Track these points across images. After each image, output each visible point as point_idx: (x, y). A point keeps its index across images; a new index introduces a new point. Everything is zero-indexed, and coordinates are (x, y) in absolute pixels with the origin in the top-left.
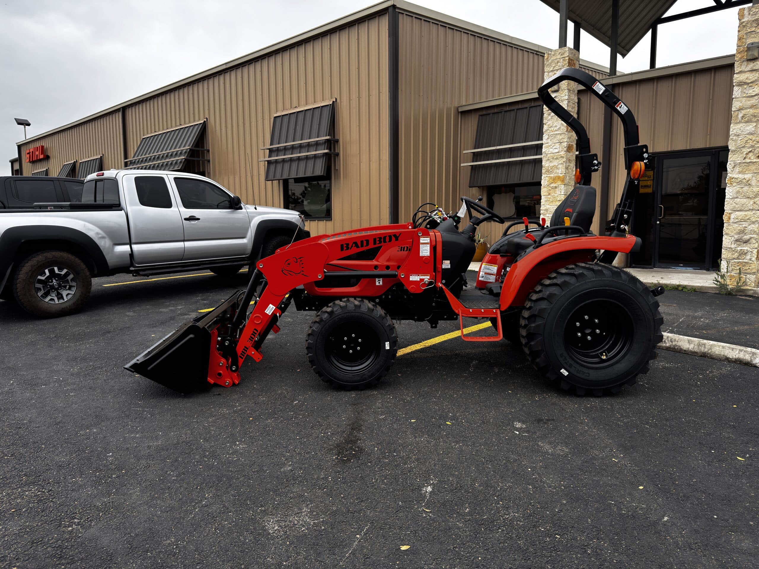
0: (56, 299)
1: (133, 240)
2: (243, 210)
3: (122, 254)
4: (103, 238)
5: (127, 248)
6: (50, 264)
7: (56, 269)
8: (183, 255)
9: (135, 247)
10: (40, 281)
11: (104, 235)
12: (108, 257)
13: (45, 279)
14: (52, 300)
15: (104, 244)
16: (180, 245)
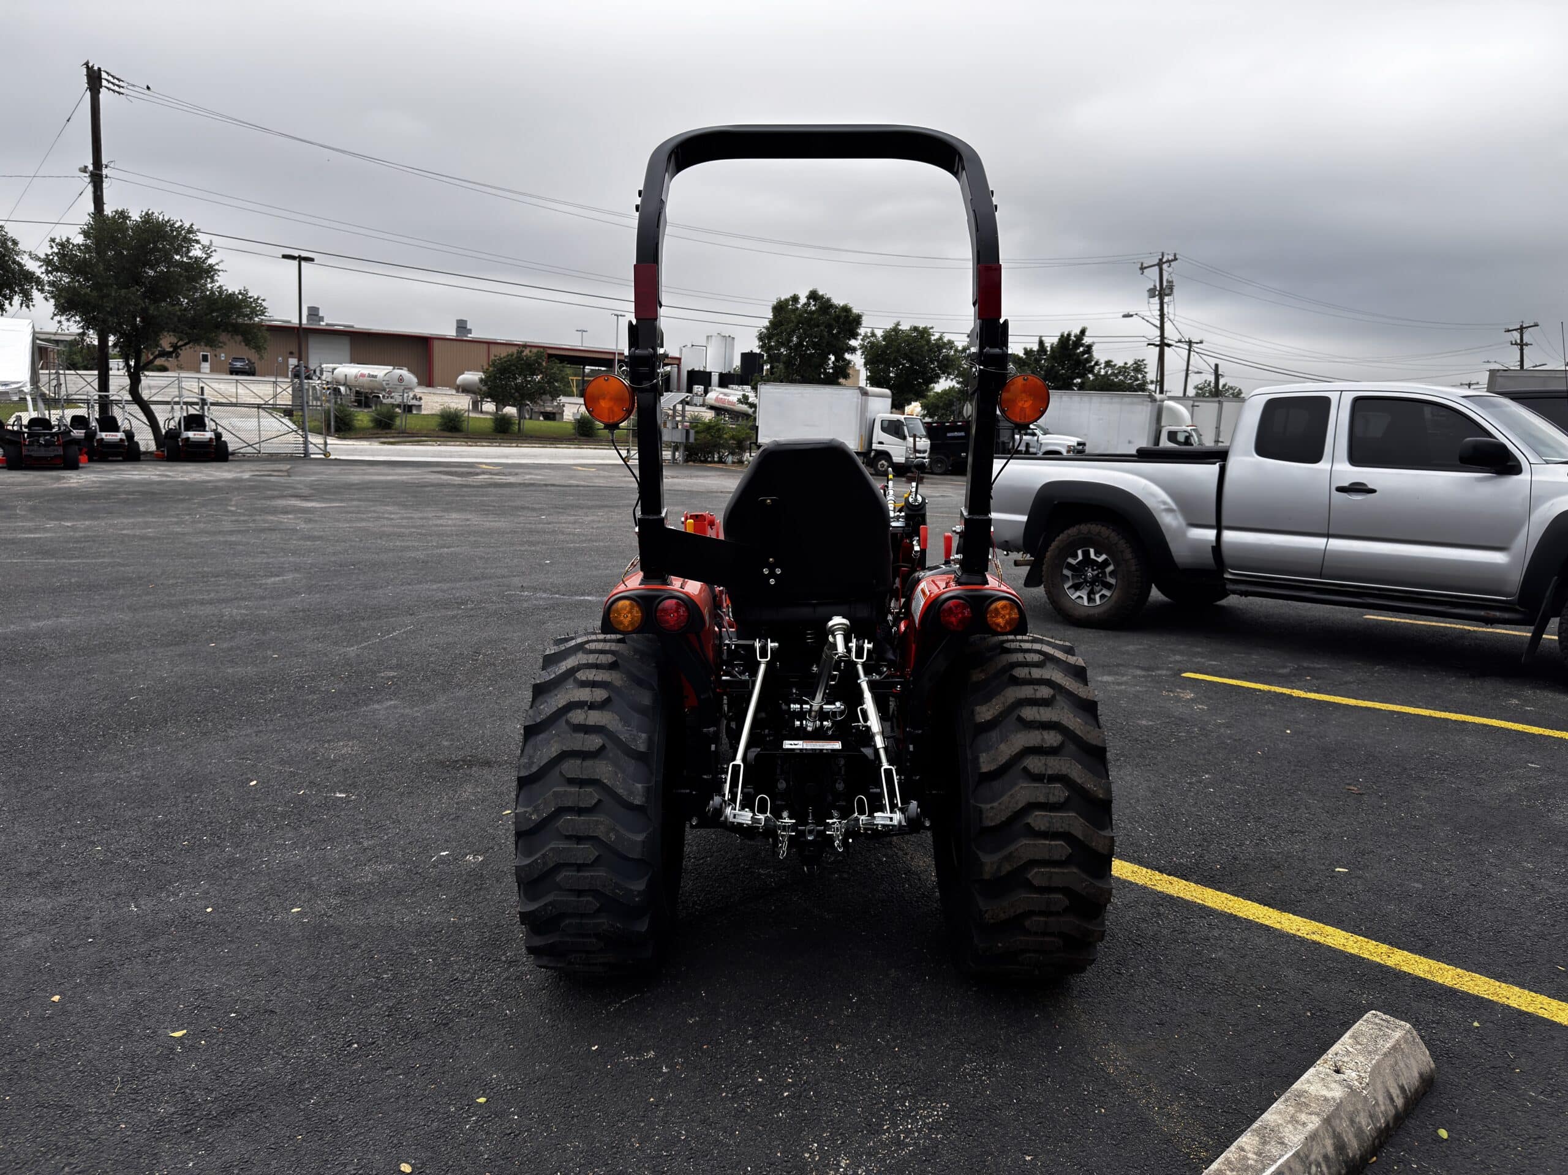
0: (1085, 598)
1: (1224, 523)
2: (1524, 477)
3: (1200, 543)
4: (1170, 510)
5: (1211, 534)
6: (1085, 542)
7: (1092, 551)
8: (1322, 564)
9: (1228, 536)
10: (1070, 567)
11: (1173, 505)
12: (1173, 547)
13: (1077, 563)
14: (1080, 597)
15: (1170, 521)
16: (1318, 543)
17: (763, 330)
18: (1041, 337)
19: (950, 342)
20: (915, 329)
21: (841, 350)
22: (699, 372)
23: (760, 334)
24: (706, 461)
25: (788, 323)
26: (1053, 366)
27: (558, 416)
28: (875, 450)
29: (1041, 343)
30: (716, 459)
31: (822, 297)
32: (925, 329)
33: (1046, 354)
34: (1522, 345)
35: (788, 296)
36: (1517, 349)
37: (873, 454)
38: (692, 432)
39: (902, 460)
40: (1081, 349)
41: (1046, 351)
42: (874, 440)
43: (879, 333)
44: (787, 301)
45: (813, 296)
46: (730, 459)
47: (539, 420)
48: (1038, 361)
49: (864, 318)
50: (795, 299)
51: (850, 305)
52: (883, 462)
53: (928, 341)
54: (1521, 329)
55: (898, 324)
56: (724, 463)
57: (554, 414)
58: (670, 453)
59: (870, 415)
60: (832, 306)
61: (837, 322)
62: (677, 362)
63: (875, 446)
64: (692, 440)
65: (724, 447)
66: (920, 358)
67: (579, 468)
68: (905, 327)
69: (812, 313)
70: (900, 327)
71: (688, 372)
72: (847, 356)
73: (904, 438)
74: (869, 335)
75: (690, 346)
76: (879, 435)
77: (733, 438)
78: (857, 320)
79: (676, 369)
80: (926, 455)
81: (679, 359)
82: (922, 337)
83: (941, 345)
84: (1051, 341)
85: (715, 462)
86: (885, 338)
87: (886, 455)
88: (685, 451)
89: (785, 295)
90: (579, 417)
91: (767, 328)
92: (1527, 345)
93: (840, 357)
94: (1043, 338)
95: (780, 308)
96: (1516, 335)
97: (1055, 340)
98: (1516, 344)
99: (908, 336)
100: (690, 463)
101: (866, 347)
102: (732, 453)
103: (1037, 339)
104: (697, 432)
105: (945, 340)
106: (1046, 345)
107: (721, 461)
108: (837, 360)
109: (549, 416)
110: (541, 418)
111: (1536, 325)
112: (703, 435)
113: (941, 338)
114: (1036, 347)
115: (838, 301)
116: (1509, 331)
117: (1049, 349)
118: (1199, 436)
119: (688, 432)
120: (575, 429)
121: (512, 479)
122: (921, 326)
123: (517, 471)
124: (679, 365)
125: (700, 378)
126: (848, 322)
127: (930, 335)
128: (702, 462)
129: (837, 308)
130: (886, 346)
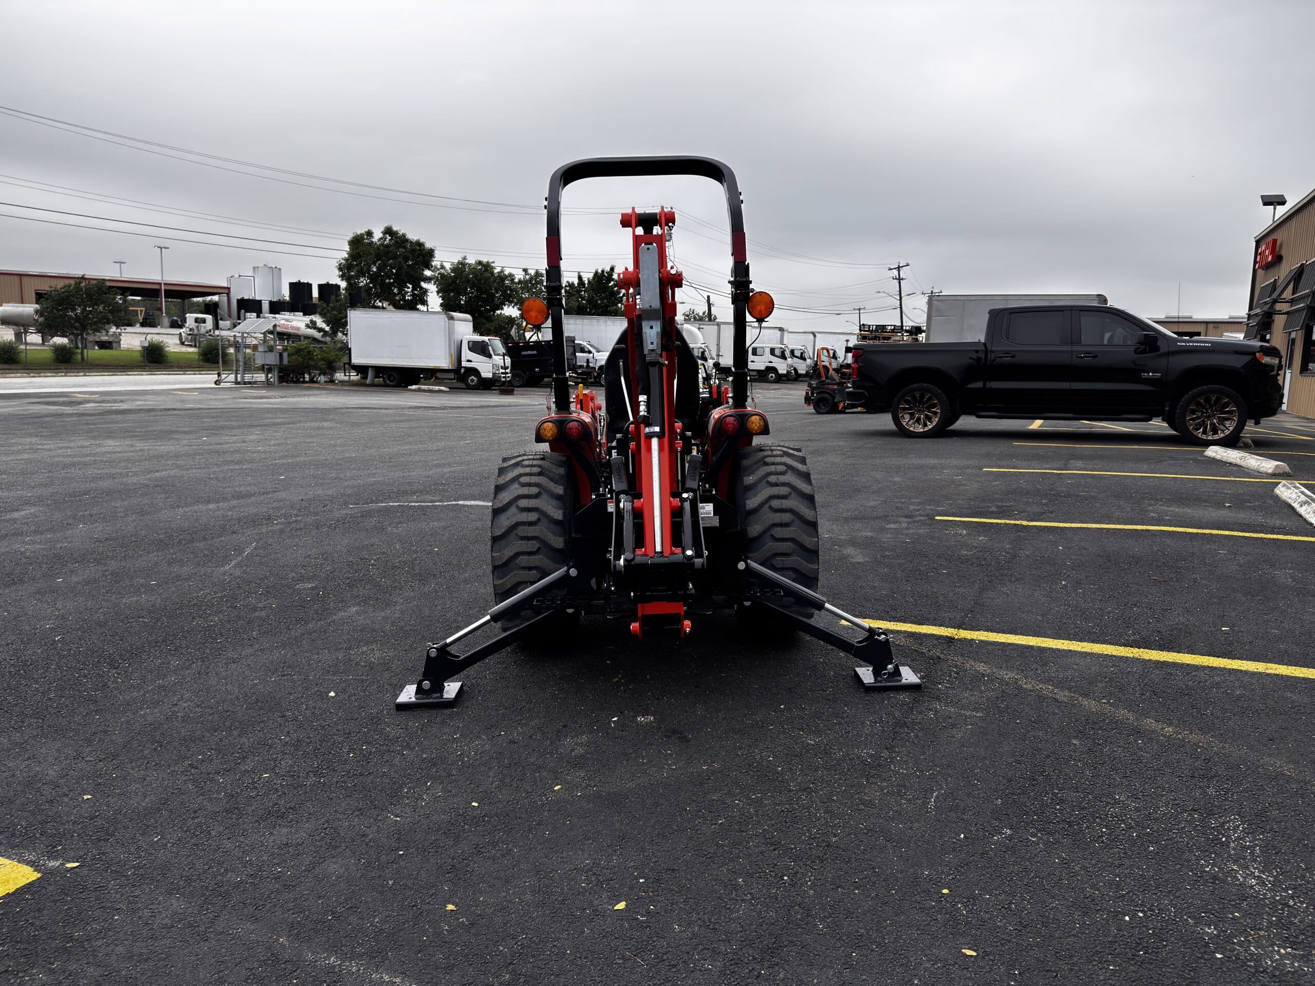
17: (342, 261)
18: (579, 272)
19: (511, 275)
20: (480, 263)
21: (417, 280)
22: (249, 300)
23: (340, 265)
24: (298, 382)
25: (367, 255)
26: (593, 297)
27: (114, 345)
28: (465, 367)
29: (580, 278)
30: (307, 379)
31: (397, 233)
32: (488, 262)
33: (584, 287)
34: (900, 279)
35: (363, 231)
36: (896, 282)
37: (463, 371)
38: (285, 355)
39: (490, 375)
40: (612, 283)
41: (584, 284)
42: (463, 358)
43: (448, 266)
44: (362, 235)
45: (388, 231)
46: (322, 379)
47: (94, 349)
48: (579, 291)
49: (436, 252)
50: (370, 234)
51: (422, 241)
52: (473, 377)
53: (492, 274)
54: (899, 268)
55: (465, 258)
56: (316, 382)
57: (110, 343)
58: (263, 375)
59: (458, 337)
60: (407, 240)
61: (413, 255)
62: (226, 291)
63: (464, 364)
64: (286, 361)
65: (316, 368)
66: (488, 288)
67: (180, 393)
68: (471, 260)
69: (387, 246)
70: (467, 261)
71: (238, 301)
72: (424, 285)
73: (490, 356)
74: (439, 267)
75: (237, 276)
76: (466, 354)
77: (323, 359)
78: (430, 253)
79: (226, 298)
80: (508, 371)
81: (229, 289)
82: (486, 270)
83: (502, 277)
84: (587, 276)
85: (307, 382)
86: (453, 270)
87: (475, 372)
88: (280, 372)
89: (361, 230)
90: (147, 345)
91: (346, 260)
92: (902, 279)
93: (416, 286)
94: (581, 274)
95: (357, 243)
96: (895, 272)
97: (591, 276)
98: (896, 279)
99: (474, 268)
100: (284, 384)
101: (437, 277)
102: (323, 373)
103: (576, 275)
104: (289, 355)
105: (506, 273)
106: (584, 279)
107: (312, 381)
108: (414, 289)
109: (104, 345)
110: (96, 348)
111: (908, 265)
112: (294, 357)
113: (502, 271)
114: (576, 282)
115: (412, 236)
116: (891, 269)
117: (586, 282)
118: (710, 351)
119: (281, 355)
120: (143, 356)
121: (124, 406)
122: (485, 260)
123: (122, 398)
124: (228, 294)
125: (250, 306)
126: (423, 255)
127: (493, 268)
128: (295, 382)
129: (411, 242)
130: (456, 277)
